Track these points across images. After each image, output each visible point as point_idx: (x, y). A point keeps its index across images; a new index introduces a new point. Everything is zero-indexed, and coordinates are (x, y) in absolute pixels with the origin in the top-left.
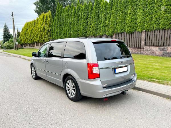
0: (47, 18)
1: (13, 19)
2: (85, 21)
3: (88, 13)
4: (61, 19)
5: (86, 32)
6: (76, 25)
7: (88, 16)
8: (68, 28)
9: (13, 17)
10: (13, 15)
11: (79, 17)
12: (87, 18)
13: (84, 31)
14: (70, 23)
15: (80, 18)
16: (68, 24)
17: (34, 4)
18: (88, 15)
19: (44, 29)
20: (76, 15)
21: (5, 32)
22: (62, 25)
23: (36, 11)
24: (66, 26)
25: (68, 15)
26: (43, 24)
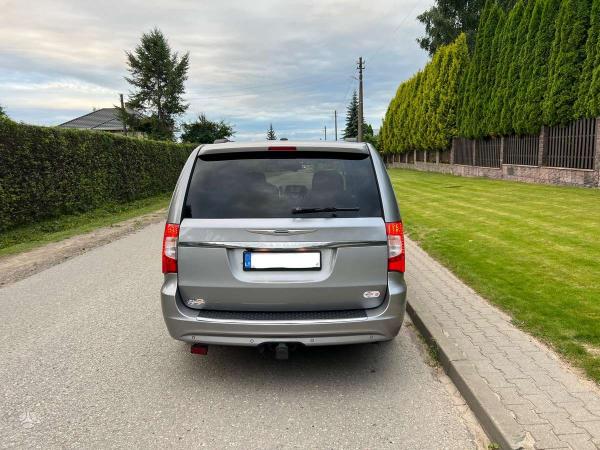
0: (450, 60)
1: (361, 78)
2: (569, 55)
3: (588, 19)
4: (488, 58)
5: (571, 103)
6: (537, 74)
7: (585, 33)
8: (506, 92)
9: (361, 72)
10: (361, 66)
11: (550, 39)
12: (583, 42)
13: (563, 98)
14: (517, 70)
15: (554, 43)
16: (509, 75)
17: (418, 21)
18: (588, 26)
19: (437, 100)
20: (538, 34)
21: (351, 119)
22: (491, 82)
23: (424, 44)
24: (502, 82)
25: (513, 40)
26: (434, 85)
